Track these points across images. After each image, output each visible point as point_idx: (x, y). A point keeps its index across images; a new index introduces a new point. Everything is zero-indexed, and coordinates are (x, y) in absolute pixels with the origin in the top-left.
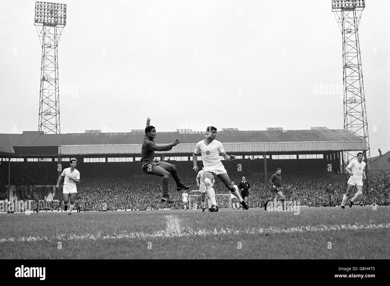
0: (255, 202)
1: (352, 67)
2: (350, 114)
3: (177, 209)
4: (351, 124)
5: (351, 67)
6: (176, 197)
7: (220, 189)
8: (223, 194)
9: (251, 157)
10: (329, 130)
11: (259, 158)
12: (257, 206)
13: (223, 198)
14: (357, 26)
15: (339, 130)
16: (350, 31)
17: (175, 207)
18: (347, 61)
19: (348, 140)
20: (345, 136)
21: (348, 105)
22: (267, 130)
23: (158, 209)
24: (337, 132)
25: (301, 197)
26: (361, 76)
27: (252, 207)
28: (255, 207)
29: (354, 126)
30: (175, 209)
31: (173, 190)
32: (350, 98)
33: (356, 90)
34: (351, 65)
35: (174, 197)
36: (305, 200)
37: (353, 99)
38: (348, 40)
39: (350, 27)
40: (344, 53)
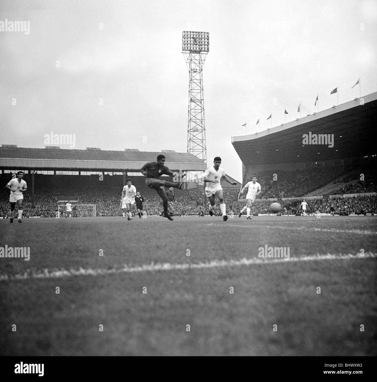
0: (115, 211)
1: (197, 102)
2: (193, 140)
3: (46, 217)
4: (193, 149)
5: (195, 102)
6: (45, 207)
7: (84, 200)
8: (87, 204)
9: (111, 174)
10: (177, 153)
11: (117, 174)
12: (117, 215)
13: (87, 208)
14: (202, 67)
15: (184, 153)
16: (195, 71)
17: (44, 215)
18: (192, 97)
19: (193, 162)
20: (190, 159)
21: (191, 133)
22: (125, 150)
23: (28, 217)
24: (183, 155)
25: (152, 208)
26: (203, 109)
27: (113, 216)
28: (115, 216)
29: (195, 150)
30: (44, 217)
31: (41, 200)
32: (193, 127)
33: (198, 121)
34: (195, 100)
35: (42, 206)
36: (156, 210)
37: (196, 128)
38: (194, 78)
39: (196, 68)
40: (190, 89)
